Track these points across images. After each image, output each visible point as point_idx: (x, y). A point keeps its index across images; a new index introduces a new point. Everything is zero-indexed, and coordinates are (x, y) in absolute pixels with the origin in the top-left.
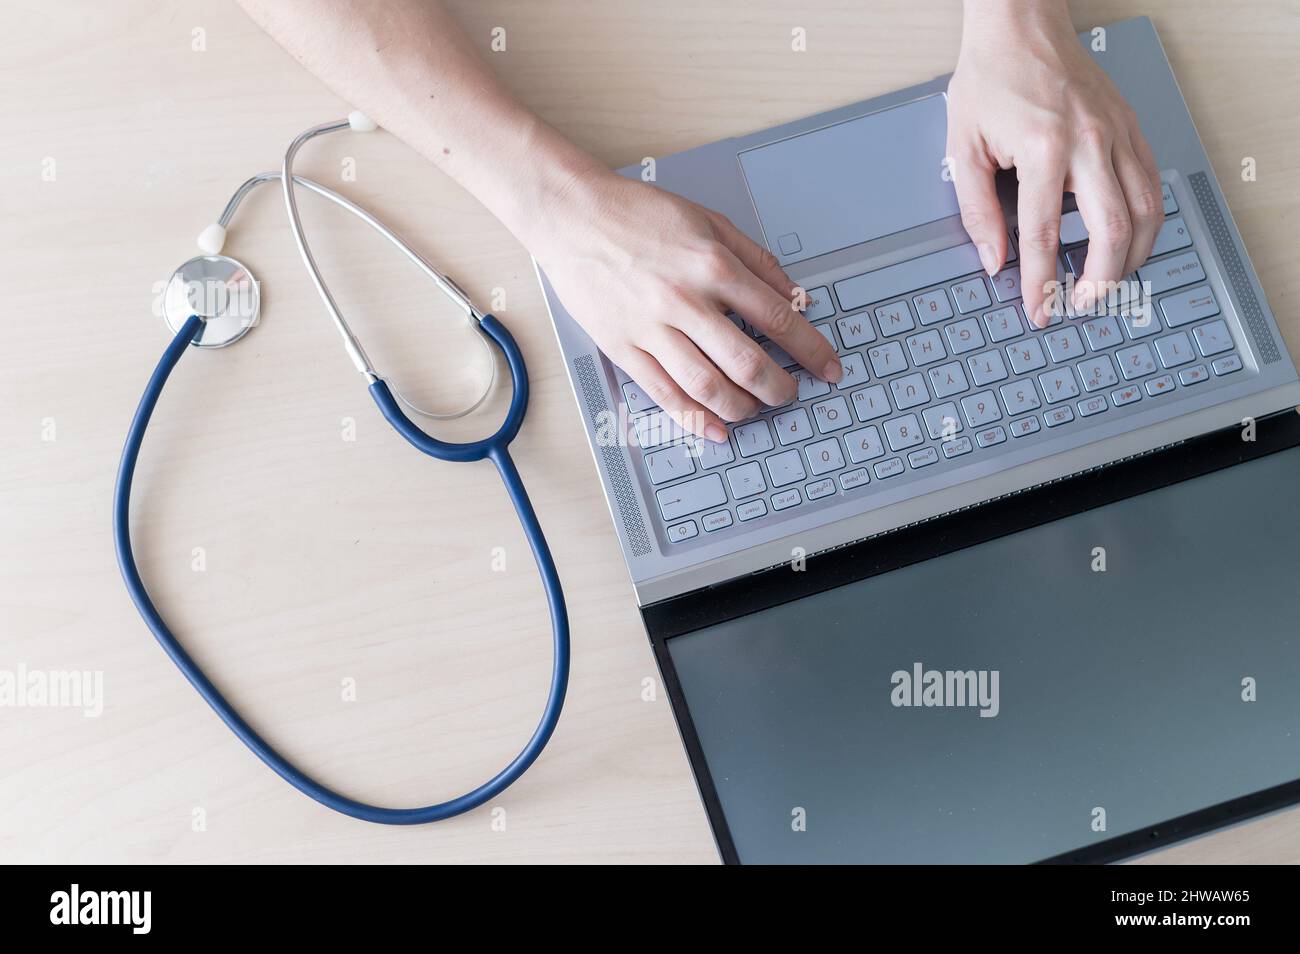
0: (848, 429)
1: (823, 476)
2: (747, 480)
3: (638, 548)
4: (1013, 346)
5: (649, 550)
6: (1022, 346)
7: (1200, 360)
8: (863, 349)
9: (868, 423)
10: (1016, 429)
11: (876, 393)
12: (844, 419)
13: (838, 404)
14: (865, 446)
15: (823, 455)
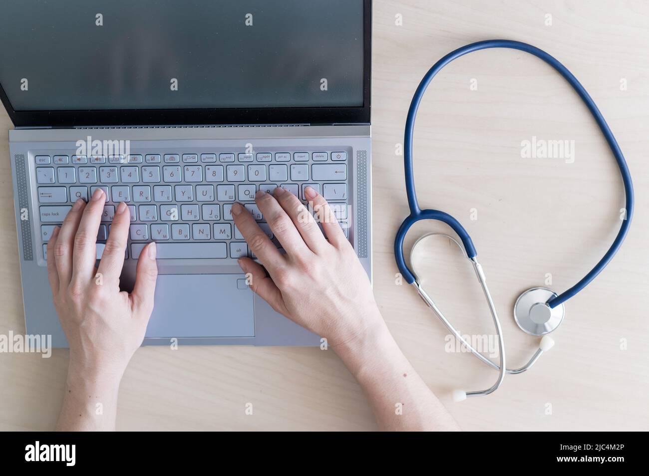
0: (241, 183)
1: (261, 163)
2: (299, 173)
3: (363, 154)
4: (147, 201)
5: (358, 152)
6: (143, 199)
7: (56, 166)
8: (222, 221)
9: (231, 183)
10: (158, 159)
11: (222, 197)
12: (242, 189)
13: (243, 197)
14: (236, 172)
15: (258, 174)
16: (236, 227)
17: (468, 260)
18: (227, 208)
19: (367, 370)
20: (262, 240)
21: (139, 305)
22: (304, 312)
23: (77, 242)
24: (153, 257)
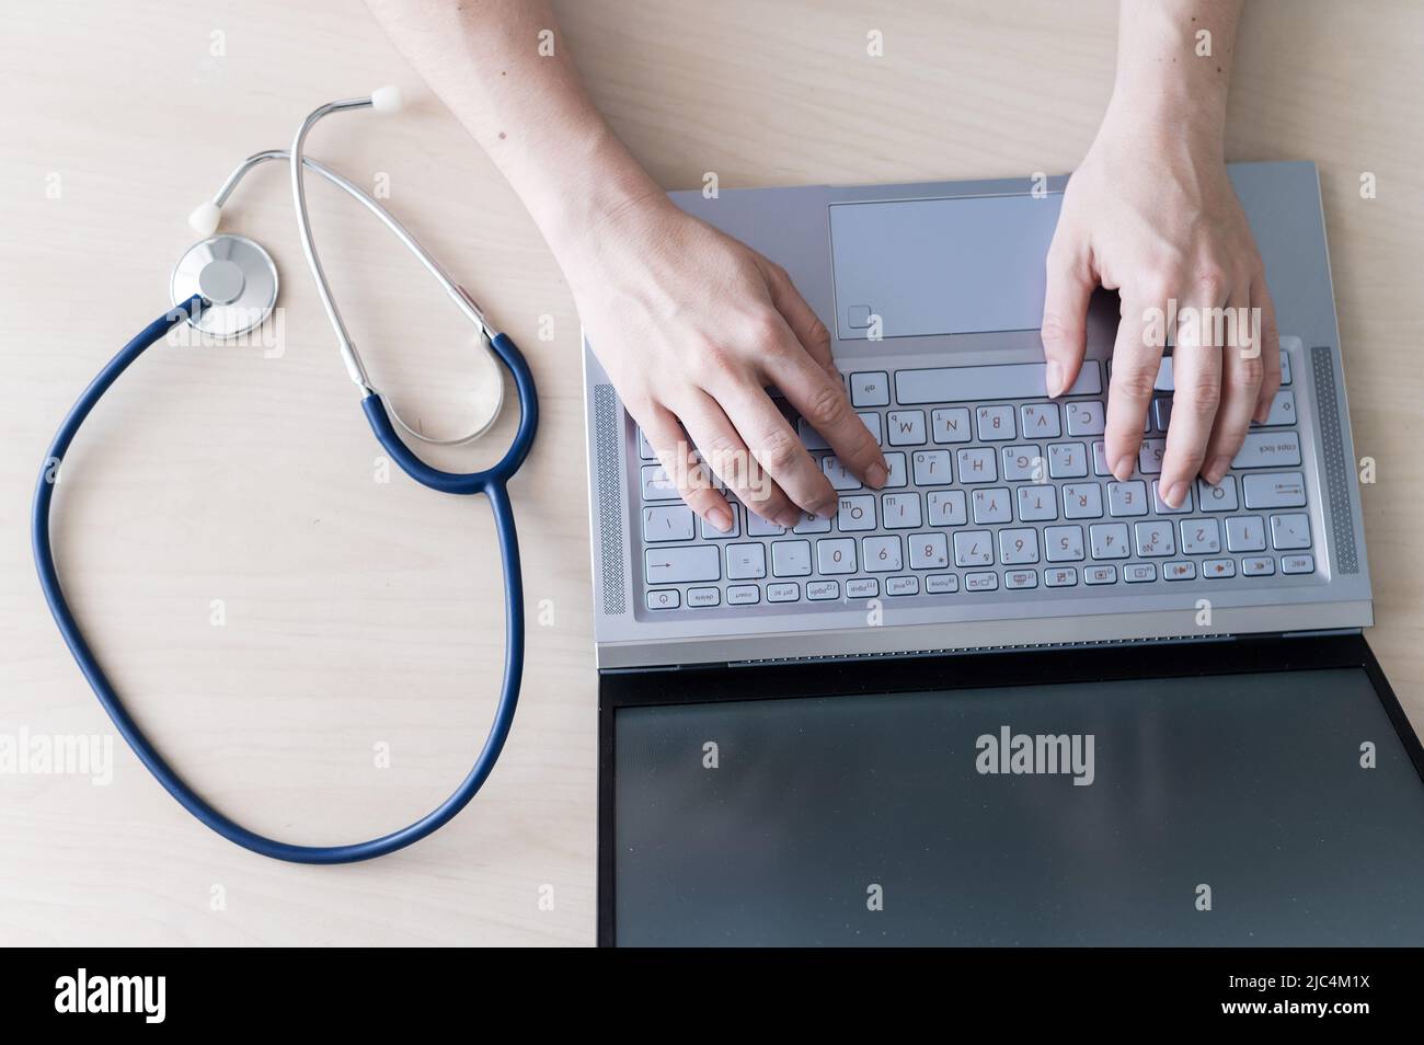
0: (869, 533)
1: (830, 577)
2: (746, 561)
3: (612, 606)
4: (1071, 487)
5: (622, 610)
6: (1080, 490)
7: (1270, 552)
8: (909, 451)
9: (893, 531)
10: (1050, 578)
11: (910, 502)
12: (868, 521)
13: (866, 503)
14: (883, 556)
15: (834, 555)
16: (878, 436)
17: (379, 390)
18: (897, 477)
19: (583, 146)
20: (818, 412)
21: (1078, 260)
22: (722, 263)
23: (1215, 390)
24: (1052, 366)
